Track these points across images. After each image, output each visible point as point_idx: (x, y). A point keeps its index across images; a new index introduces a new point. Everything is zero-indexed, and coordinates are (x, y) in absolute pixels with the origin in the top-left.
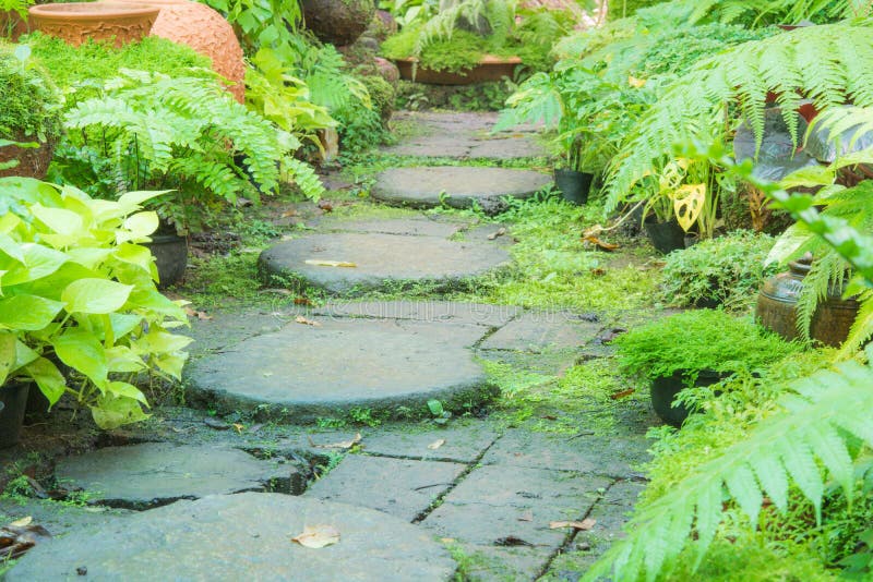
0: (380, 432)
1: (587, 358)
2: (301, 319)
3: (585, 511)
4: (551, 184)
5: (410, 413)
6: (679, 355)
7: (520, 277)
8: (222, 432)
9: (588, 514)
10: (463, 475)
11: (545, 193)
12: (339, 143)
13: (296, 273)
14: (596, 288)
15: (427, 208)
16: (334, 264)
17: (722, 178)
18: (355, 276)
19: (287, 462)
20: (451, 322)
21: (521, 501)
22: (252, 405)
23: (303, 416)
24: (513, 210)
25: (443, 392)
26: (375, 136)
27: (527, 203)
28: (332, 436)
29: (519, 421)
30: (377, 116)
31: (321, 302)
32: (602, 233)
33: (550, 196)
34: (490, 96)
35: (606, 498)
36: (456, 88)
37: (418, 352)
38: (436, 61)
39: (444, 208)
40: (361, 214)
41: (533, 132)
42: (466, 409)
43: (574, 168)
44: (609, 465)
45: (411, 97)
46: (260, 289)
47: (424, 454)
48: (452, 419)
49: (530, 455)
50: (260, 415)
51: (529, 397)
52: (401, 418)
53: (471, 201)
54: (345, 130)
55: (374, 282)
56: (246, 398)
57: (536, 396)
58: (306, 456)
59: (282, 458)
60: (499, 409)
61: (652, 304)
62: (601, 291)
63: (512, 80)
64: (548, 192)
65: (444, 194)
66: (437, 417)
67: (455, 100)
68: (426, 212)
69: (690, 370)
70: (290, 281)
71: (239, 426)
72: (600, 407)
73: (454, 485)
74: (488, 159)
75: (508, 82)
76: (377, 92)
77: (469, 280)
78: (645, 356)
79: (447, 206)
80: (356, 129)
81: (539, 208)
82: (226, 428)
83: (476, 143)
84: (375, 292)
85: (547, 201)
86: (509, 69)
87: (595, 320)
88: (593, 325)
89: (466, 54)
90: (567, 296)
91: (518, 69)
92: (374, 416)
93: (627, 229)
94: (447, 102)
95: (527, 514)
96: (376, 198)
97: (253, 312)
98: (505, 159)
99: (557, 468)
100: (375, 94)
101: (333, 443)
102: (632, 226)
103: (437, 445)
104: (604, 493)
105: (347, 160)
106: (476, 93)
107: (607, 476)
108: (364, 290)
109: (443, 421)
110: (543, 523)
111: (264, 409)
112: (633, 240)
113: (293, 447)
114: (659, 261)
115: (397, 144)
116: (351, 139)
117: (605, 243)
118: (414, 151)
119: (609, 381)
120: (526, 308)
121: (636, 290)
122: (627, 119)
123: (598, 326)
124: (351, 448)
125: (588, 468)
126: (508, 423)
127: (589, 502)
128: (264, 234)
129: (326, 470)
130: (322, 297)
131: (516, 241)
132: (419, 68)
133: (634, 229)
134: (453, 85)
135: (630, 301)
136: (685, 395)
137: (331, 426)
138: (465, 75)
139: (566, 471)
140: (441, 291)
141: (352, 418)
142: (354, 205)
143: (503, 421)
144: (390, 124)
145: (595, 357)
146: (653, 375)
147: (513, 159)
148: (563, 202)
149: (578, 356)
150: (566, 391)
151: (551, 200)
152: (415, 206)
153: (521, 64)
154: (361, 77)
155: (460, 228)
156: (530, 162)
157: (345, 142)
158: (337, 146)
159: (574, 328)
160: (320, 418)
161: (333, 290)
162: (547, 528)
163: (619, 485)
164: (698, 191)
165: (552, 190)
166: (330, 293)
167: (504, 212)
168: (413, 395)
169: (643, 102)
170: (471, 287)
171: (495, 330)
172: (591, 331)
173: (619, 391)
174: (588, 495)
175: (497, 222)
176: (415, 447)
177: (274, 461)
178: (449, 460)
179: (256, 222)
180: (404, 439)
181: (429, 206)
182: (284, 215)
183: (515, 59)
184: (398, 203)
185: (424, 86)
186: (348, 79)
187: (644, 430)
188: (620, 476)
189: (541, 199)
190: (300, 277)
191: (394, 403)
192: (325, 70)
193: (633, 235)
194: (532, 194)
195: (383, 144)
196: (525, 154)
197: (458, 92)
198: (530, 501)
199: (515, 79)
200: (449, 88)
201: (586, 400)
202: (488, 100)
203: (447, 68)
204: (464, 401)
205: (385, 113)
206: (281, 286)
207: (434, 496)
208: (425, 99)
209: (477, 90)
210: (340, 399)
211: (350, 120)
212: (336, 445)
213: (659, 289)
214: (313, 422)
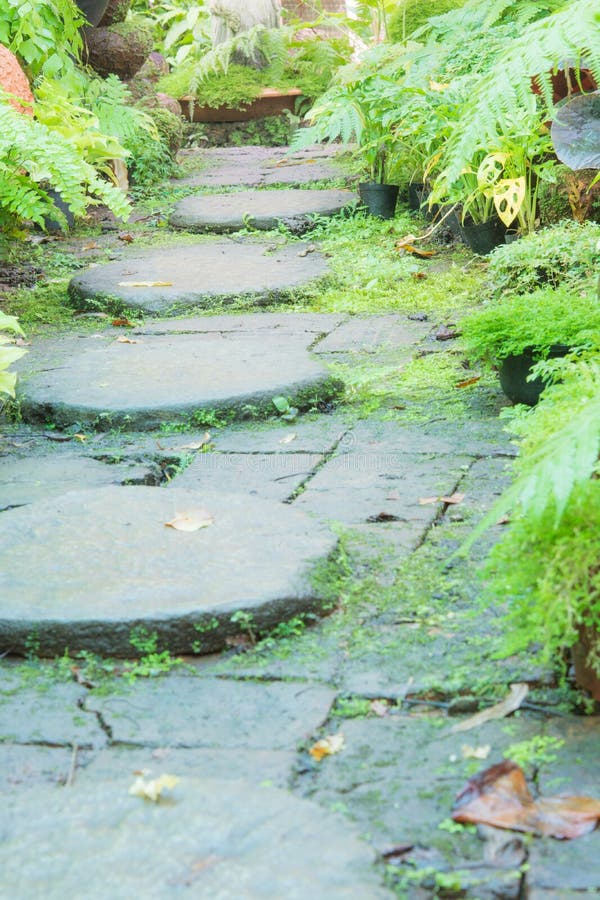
0: (228, 432)
1: (424, 354)
2: (123, 339)
3: (452, 487)
4: (356, 200)
5: (256, 411)
6: (527, 332)
7: (340, 286)
8: (65, 443)
9: (455, 490)
10: (320, 464)
11: (351, 209)
12: (129, 178)
13: (112, 295)
14: (421, 291)
15: (231, 232)
16: (150, 284)
17: (541, 170)
18: (173, 294)
19: (138, 464)
20: (278, 331)
21: (384, 482)
22: (92, 415)
23: (146, 422)
24: (320, 227)
25: (288, 389)
26: (166, 168)
27: (334, 220)
28: (179, 438)
29: (367, 412)
30: (166, 148)
31: (140, 322)
32: (415, 243)
33: (356, 212)
34: (272, 131)
35: (470, 474)
36: (235, 125)
37: (254, 355)
38: (214, 97)
39: (249, 230)
40: (163, 243)
41: (325, 157)
42: (311, 406)
43: (379, 182)
44: (467, 445)
45: (191, 138)
46: (75, 314)
47: (277, 448)
48: (299, 415)
49: (386, 443)
50: (101, 425)
51: (372, 391)
52: (247, 417)
53: (276, 221)
54: (134, 164)
55: (193, 299)
56: (85, 409)
57: (381, 390)
58: (156, 460)
59: (133, 462)
60: (344, 404)
61: (480, 302)
62: (425, 293)
63: (293, 113)
64: (353, 207)
65: (248, 216)
66: (283, 414)
67: (236, 137)
68: (231, 236)
69: (540, 346)
70: (105, 304)
71: (82, 437)
72: (447, 395)
73: (313, 474)
74: (284, 184)
75: (289, 115)
76: (163, 124)
77: (290, 290)
78: (492, 336)
79: (252, 229)
80: (146, 163)
81: (347, 223)
82: (68, 440)
83: (269, 171)
84: (195, 308)
85: (354, 216)
86: (289, 101)
87: (425, 318)
88: (424, 324)
89: (243, 89)
90: (393, 301)
91: (299, 101)
92: (219, 417)
93: (441, 236)
94: (228, 140)
95: (394, 494)
96: (176, 226)
97: (72, 336)
98: (302, 183)
99: (415, 452)
100: (163, 126)
101: (183, 445)
102: (445, 233)
103: (288, 439)
104: (468, 470)
105: (139, 194)
106: (257, 129)
107: (467, 455)
108: (184, 307)
109: (290, 417)
110: (413, 500)
111: (105, 418)
112: (448, 246)
113: (141, 452)
114: (484, 257)
115: (188, 177)
116: (142, 173)
117: (420, 251)
118: (207, 181)
119: (451, 372)
120: (352, 314)
121: (460, 291)
122: (435, 121)
123: (430, 325)
124: (202, 447)
125: (447, 449)
126: (357, 416)
127: (454, 478)
128: (68, 265)
129: (179, 469)
130: (140, 317)
131: (328, 256)
132: (196, 106)
133: (448, 236)
134: (232, 122)
135: (457, 301)
136: (541, 368)
137: (176, 430)
138: (244, 110)
139: (424, 454)
140: (263, 304)
141: (196, 420)
142: (155, 234)
143: (351, 415)
144: (178, 158)
145: (431, 352)
146: (502, 354)
147: (310, 183)
148: (370, 217)
149: (416, 352)
150: (409, 384)
151: (357, 216)
152: (219, 230)
153: (302, 95)
154: (146, 108)
155: (268, 248)
156: (328, 184)
157: (135, 175)
158: (127, 182)
159: (406, 328)
160: (164, 423)
161: (151, 310)
162: (417, 505)
163: (480, 462)
164: (517, 184)
165: (358, 205)
166: (149, 313)
167: (311, 230)
168: (257, 393)
169: (449, 104)
170: (292, 297)
171: (324, 335)
172: (424, 330)
173: (463, 381)
174: (453, 473)
175: (305, 241)
176: (266, 442)
177: (124, 465)
178: (303, 452)
179: (58, 255)
180: (252, 436)
181: (233, 229)
182: (84, 249)
183: (295, 91)
184: (200, 229)
185: (203, 126)
186: (134, 111)
187: (497, 413)
188: (481, 454)
189: (347, 215)
190: (116, 299)
191: (239, 402)
192: (110, 101)
193: (448, 242)
194: (338, 210)
195: (174, 177)
196: (322, 177)
197: (238, 129)
198: (394, 482)
199: (296, 111)
200: (230, 126)
201: (432, 391)
202: (270, 136)
203: (226, 105)
204: (309, 398)
205: (173, 146)
206: (96, 309)
207: (296, 484)
208: (205, 138)
209: (258, 125)
210: (182, 402)
211: (139, 153)
212: (185, 446)
213: (485, 286)
214: (157, 428)
